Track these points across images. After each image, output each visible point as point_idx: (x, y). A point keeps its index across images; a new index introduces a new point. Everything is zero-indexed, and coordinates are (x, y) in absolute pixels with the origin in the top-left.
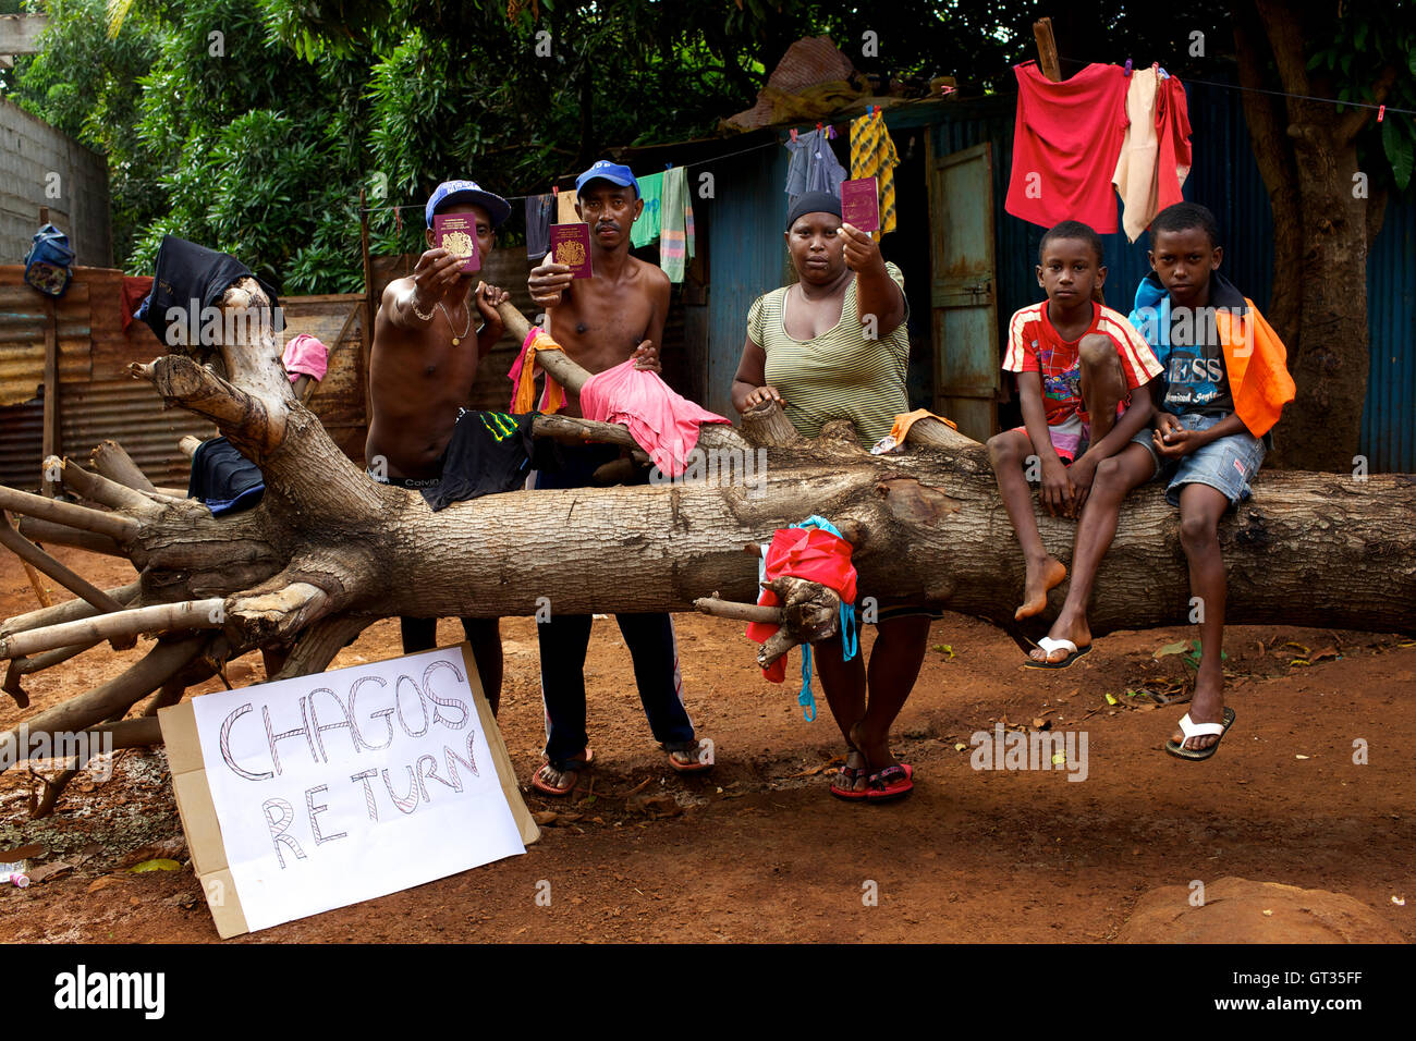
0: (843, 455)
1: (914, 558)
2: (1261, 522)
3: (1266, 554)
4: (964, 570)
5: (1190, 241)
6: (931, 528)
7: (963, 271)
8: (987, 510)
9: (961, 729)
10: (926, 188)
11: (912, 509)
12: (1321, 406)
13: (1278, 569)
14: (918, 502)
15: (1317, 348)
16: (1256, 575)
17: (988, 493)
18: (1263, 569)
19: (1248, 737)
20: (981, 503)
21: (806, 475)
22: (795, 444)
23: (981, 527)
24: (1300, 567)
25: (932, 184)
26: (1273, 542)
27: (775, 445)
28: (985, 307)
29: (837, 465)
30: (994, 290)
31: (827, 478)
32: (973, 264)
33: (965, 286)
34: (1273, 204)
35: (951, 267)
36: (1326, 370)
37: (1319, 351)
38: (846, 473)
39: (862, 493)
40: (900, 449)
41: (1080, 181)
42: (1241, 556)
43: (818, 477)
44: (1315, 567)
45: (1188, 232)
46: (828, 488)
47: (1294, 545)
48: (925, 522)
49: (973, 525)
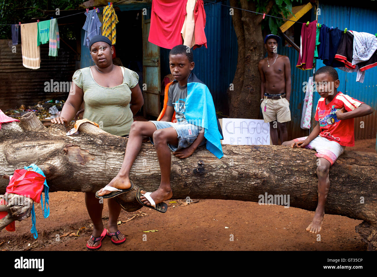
0: (56, 135)
1: (76, 177)
2: (203, 166)
3: (204, 177)
4: (95, 182)
5: (179, 59)
6: (83, 166)
7: (151, 55)
8: (104, 159)
9: (123, 214)
10: (142, 29)
11: (76, 158)
12: (249, 103)
13: (208, 182)
14: (79, 156)
15: (248, 85)
16: (200, 184)
17: (105, 153)
18: (202, 182)
19: (212, 219)
20: (102, 157)
21: (38, 143)
22: (39, 130)
23: (102, 166)
24: (216, 182)
25: (144, 28)
26: (207, 173)
27: (32, 130)
28: (157, 66)
29: (52, 139)
30: (159, 61)
31: (46, 145)
32: (154, 53)
33: (152, 60)
34: (238, 41)
35: (149, 53)
36: (250, 92)
37: (249, 86)
38: (54, 143)
39: (58, 152)
40: (77, 133)
41: (171, 32)
42: (195, 178)
43: (42, 145)
44: (221, 182)
45: (179, 55)
46: (45, 149)
47: (214, 174)
48: (81, 164)
49: (99, 165)
